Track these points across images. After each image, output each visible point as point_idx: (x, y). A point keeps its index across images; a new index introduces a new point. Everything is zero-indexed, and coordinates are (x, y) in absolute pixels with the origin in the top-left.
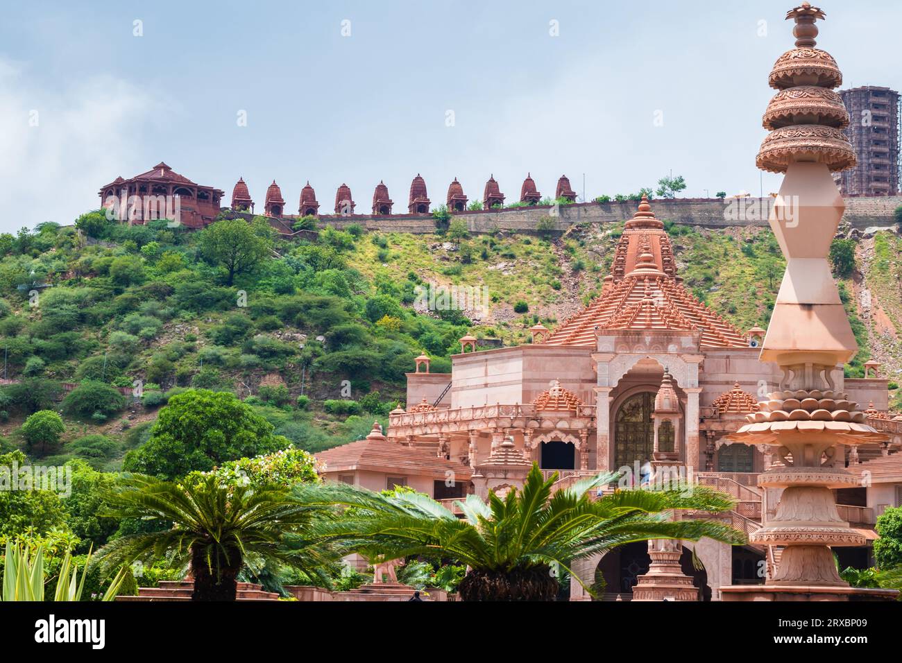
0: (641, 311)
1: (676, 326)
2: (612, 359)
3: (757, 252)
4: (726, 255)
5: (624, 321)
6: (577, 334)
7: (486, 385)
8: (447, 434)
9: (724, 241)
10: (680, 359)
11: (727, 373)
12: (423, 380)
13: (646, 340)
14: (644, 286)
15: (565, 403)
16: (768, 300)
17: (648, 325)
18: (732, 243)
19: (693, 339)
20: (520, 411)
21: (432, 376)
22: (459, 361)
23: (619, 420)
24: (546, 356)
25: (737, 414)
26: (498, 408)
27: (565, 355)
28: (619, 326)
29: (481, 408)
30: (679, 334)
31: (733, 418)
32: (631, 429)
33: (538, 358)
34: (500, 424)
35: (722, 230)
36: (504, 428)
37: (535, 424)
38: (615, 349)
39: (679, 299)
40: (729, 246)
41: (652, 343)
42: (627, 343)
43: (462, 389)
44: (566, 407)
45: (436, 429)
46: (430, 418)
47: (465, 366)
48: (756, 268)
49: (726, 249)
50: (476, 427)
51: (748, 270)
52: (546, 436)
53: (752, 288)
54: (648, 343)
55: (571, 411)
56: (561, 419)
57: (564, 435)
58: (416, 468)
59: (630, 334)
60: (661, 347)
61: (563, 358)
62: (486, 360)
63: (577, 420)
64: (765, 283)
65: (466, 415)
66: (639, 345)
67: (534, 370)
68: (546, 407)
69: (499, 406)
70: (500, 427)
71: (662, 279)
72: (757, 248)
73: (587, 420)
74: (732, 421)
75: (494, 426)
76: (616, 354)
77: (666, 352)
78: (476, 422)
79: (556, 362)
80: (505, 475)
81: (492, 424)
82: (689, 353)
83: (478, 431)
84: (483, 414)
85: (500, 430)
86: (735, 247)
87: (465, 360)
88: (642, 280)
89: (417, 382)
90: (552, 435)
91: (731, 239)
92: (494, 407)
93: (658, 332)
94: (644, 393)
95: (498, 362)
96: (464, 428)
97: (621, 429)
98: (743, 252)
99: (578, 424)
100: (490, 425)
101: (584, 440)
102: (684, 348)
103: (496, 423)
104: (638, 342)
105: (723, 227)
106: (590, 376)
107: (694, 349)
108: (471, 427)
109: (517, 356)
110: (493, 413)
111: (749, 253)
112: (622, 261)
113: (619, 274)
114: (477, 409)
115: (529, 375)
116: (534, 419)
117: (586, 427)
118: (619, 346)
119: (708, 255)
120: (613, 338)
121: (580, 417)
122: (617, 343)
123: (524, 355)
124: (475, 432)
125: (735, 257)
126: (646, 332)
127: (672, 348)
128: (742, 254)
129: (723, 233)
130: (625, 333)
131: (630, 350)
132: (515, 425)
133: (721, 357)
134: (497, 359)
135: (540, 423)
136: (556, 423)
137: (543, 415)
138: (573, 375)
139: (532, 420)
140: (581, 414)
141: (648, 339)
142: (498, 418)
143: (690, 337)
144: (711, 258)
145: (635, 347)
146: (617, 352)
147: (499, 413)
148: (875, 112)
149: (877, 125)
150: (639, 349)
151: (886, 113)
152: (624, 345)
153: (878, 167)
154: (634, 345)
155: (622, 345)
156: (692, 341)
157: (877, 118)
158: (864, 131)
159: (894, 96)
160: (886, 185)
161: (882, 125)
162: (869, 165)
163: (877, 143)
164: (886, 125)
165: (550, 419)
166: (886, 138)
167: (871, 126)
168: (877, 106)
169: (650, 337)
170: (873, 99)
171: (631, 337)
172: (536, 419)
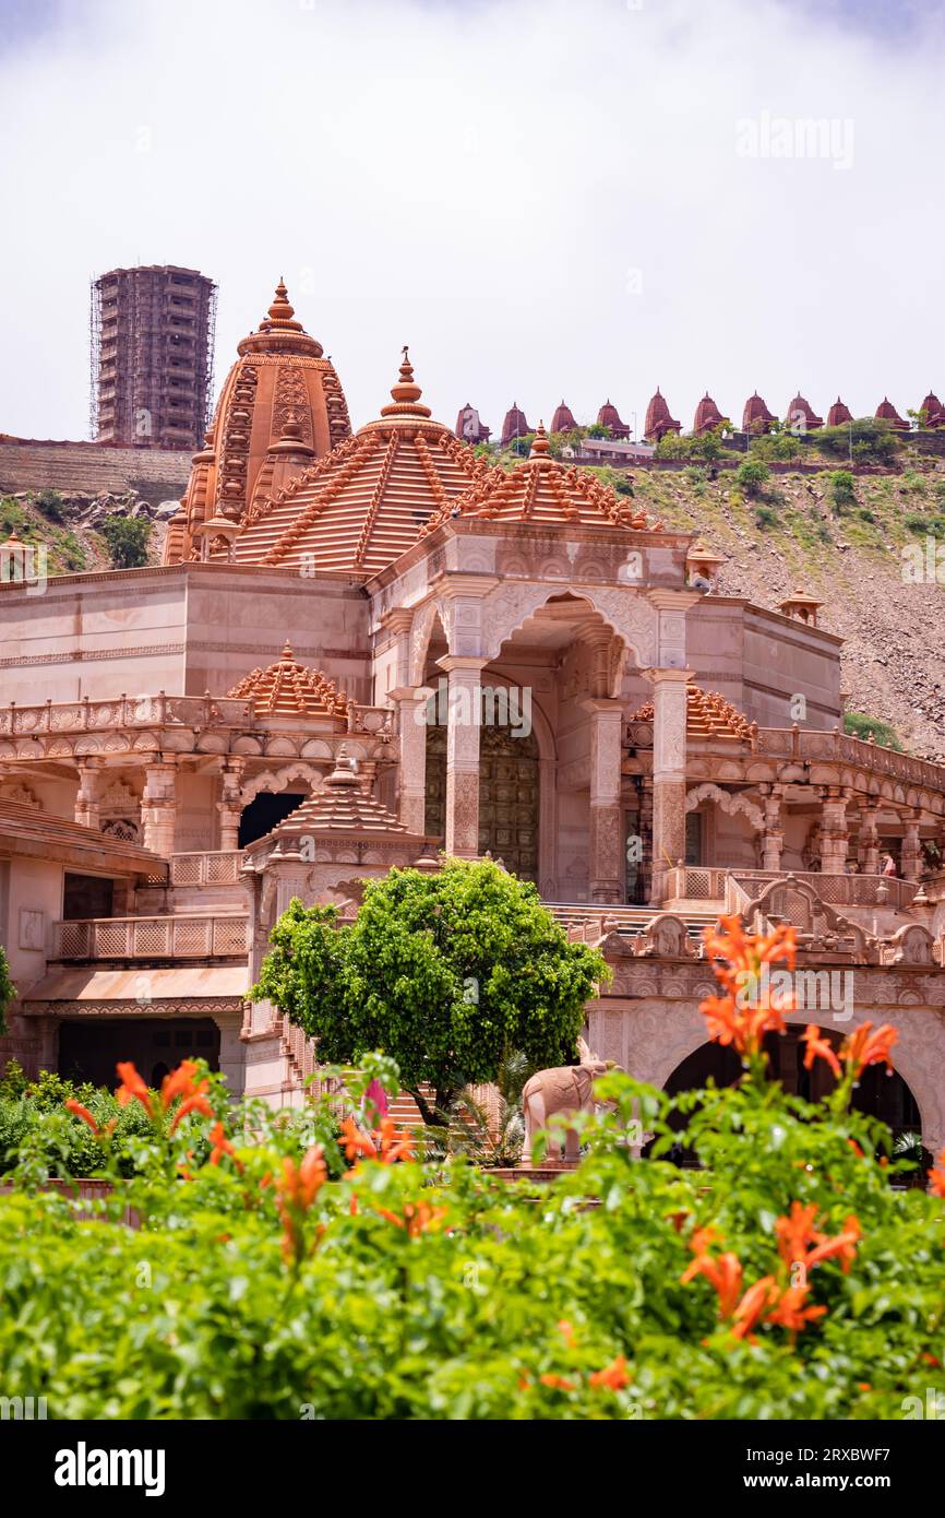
2: (490, 593)
7: (78, 656)
8: (8, 766)
10: (642, 602)
13: (569, 551)
14: (417, 451)
15: (318, 700)
17: (573, 515)
19: (674, 554)
20: (215, 712)
26: (164, 706)
27: (287, 592)
29: (114, 704)
31: (701, 748)
33: (225, 594)
34: (168, 743)
36: (178, 753)
37: (253, 747)
38: (497, 568)
41: (581, 559)
42: (525, 555)
44: (324, 709)
50: (94, 750)
52: (276, 774)
54: (572, 560)
55: (337, 720)
56: (313, 736)
57: (317, 775)
59: (533, 535)
60: (601, 569)
61: (283, 597)
62: (79, 597)
63: (351, 741)
65: (66, 720)
66: (552, 561)
67: (216, 622)
68: (277, 706)
69: (164, 700)
70: (169, 750)
73: (372, 742)
74: (696, 755)
75: (153, 746)
76: (501, 578)
77: (611, 584)
78: (100, 737)
79: (268, 607)
80: (360, 856)
81: (147, 744)
82: (669, 587)
83: (102, 759)
84: (119, 717)
85: (167, 756)
88: (408, 439)
90: (291, 773)
92: (151, 701)
93: (595, 534)
95: (112, 601)
96: (61, 752)
99: (352, 750)
100: (139, 745)
102: (654, 576)
103: (158, 739)
104: (550, 555)
106: (345, 642)
107: (675, 578)
108: (81, 750)
109: (172, 589)
110: (145, 714)
114: (98, 706)
116: (249, 735)
117: (370, 757)
118: (506, 562)
120: (491, 542)
121: (356, 734)
122: (500, 554)
123: (193, 587)
124: (95, 762)
126: (570, 532)
130: (524, 530)
131: (531, 571)
132: (203, 746)
134: (110, 594)
135: (264, 745)
136: (300, 746)
137: (270, 725)
139: (244, 735)
140: (359, 728)
141: (573, 548)
142: (162, 728)
143: (668, 551)
145: (544, 565)
146: (502, 575)
147: (164, 716)
148: (176, 310)
149: (177, 330)
150: (552, 573)
151: (192, 313)
152: (518, 560)
153: (175, 402)
154: (540, 561)
155: (513, 559)
156: (671, 558)
157: (177, 320)
158: (155, 340)
159: (206, 286)
160: (189, 434)
161: (185, 332)
162: (162, 397)
163: (176, 362)
164: (192, 334)
165: (288, 736)
166: (192, 354)
167: (168, 333)
168: (177, 300)
169: (578, 544)
170: (172, 288)
171: (533, 540)
172: (253, 735)
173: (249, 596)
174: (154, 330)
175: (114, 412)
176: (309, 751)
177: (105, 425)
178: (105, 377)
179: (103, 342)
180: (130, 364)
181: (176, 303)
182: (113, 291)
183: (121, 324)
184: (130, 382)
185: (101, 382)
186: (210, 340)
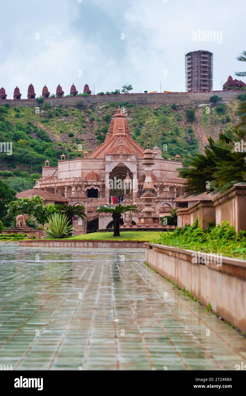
0: (119, 148)
1: (130, 153)
2: (110, 163)
3: (159, 114)
4: (147, 115)
5: (114, 151)
6: (98, 154)
7: (69, 171)
8: (57, 187)
9: (147, 109)
10: (131, 163)
12: (47, 169)
14: (119, 138)
15: (95, 177)
16: (163, 132)
17: (121, 152)
18: (150, 110)
20: (81, 179)
21: (50, 167)
22: (60, 163)
24: (89, 161)
27: (95, 161)
28: (112, 152)
29: (69, 178)
30: (131, 155)
33: (86, 162)
35: (146, 105)
37: (86, 184)
38: (111, 160)
39: (131, 143)
40: (149, 111)
42: (115, 158)
43: (61, 172)
45: (54, 185)
46: (52, 181)
48: (159, 120)
49: (148, 113)
51: (156, 121)
52: (89, 187)
53: (157, 128)
55: (97, 179)
56: (94, 182)
57: (95, 187)
58: (49, 198)
59: (116, 155)
60: (125, 159)
62: (69, 163)
64: (162, 126)
65: (63, 180)
68: (89, 178)
69: (74, 178)
71: (125, 136)
72: (159, 112)
73: (102, 182)
75: (73, 184)
77: (127, 161)
78: (67, 183)
79: (92, 164)
80: (78, 200)
83: (68, 186)
84: (69, 180)
85: (75, 185)
86: (151, 111)
87: (62, 163)
88: (119, 136)
89: (46, 169)
90: (91, 187)
91: (149, 109)
92: (73, 178)
93: (124, 155)
94: (120, 173)
96: (63, 185)
98: (154, 114)
99: (99, 183)
100: (71, 184)
101: (101, 188)
102: (132, 160)
105: (147, 104)
106: (103, 168)
107: (135, 160)
108: (65, 185)
109: (79, 162)
110: (72, 180)
111: (156, 114)
112: (112, 128)
113: (111, 133)
114: (67, 179)
115: (83, 168)
117: (102, 184)
119: (141, 115)
120: (110, 157)
121: (100, 181)
123: (81, 161)
125: (151, 115)
126: (121, 155)
127: (129, 160)
128: (154, 115)
129: (147, 106)
130: (114, 155)
132: (79, 184)
134: (73, 162)
137: (88, 180)
138: (97, 168)
140: (100, 180)
141: (121, 157)
142: (74, 182)
144: (142, 116)
145: (117, 159)
147: (74, 180)
148: (203, 60)
149: (204, 65)
151: (207, 61)
153: (204, 81)
156: (135, 157)
157: (204, 63)
158: (199, 68)
159: (210, 54)
160: (207, 88)
161: (205, 65)
162: (201, 80)
163: (204, 72)
164: (207, 65)
165: (90, 182)
166: (207, 70)
167: (202, 66)
168: (204, 58)
170: (202, 55)
172: (86, 182)
174: (199, 65)
175: (190, 84)
176: (93, 184)
177: (189, 87)
178: (188, 76)
179: (188, 68)
180: (194, 73)
181: (203, 59)
182: (190, 57)
183: (191, 64)
184: (194, 77)
185: (188, 77)
186: (212, 66)
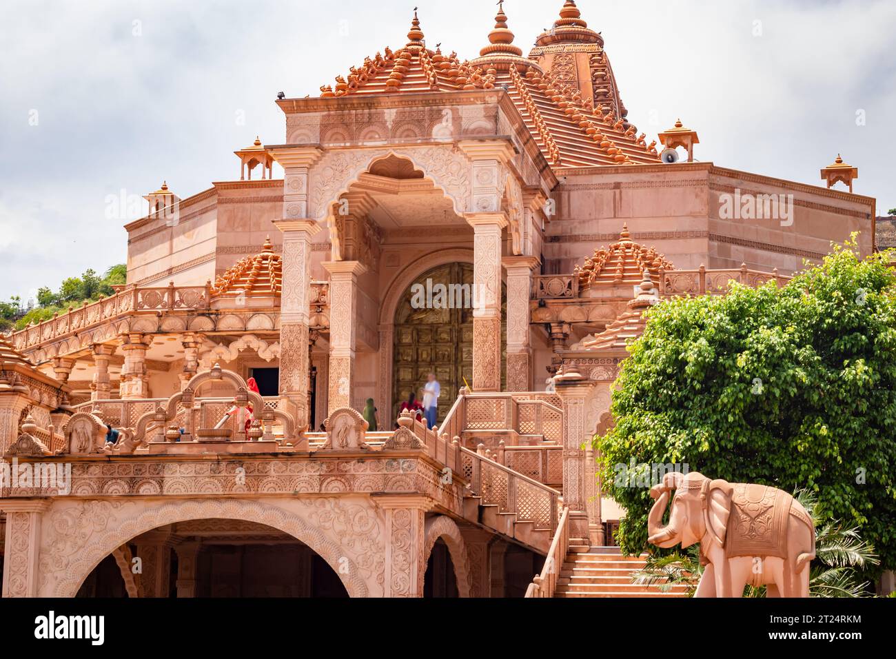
2: (315, 162)
10: (458, 157)
11: (615, 217)
13: (387, 117)
19: (486, 109)
20: (177, 298)
23: (402, 321)
25: (614, 285)
30: (454, 99)
31: (607, 294)
32: (426, 338)
34: (137, 327)
36: (144, 335)
37: (206, 324)
38: (321, 139)
41: (397, 124)
42: (347, 125)
44: (268, 287)
47: (146, 242)
52: (228, 346)
54: (389, 125)
56: (257, 311)
57: (263, 344)
59: (353, 107)
60: (417, 131)
66: (371, 128)
74: (604, 301)
75: (126, 331)
76: (323, 149)
77: (427, 143)
82: (473, 139)
84: (114, 310)
85: (135, 339)
90: (240, 345)
94: (451, 265)
96: (85, 344)
97: (407, 339)
100: (120, 331)
102: (466, 131)
103: (129, 324)
104: (370, 123)
107: (487, 131)
108: (96, 341)
110: (128, 306)
115: (230, 239)
116: (203, 315)
118: (329, 134)
122: (324, 128)
123: (220, 202)
126: (385, 100)
127: (441, 131)
131: (352, 139)
132: (165, 327)
133: (604, 186)
135: (215, 323)
136: (245, 321)
137: (221, 305)
139: (199, 315)
141: (390, 115)
142: (132, 315)
143: (480, 106)
145: (363, 133)
146: (326, 145)
147: (136, 304)
150: (371, 138)
152: (341, 130)
154: (360, 130)
155: (335, 130)
156: (483, 113)
165: (236, 312)
169: (395, 110)
171: (353, 112)
172: (206, 314)
173: (267, 205)
176: (253, 324)
